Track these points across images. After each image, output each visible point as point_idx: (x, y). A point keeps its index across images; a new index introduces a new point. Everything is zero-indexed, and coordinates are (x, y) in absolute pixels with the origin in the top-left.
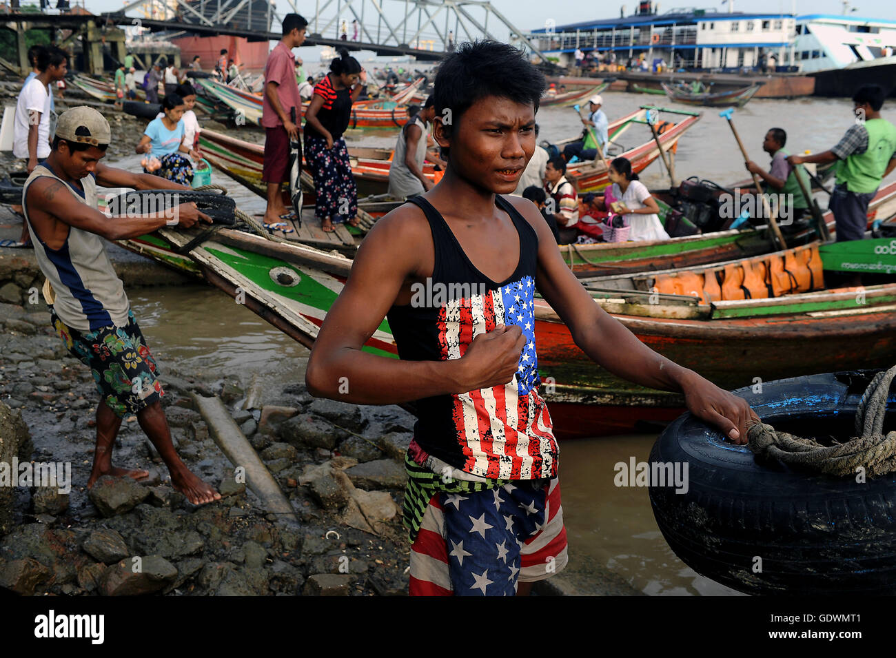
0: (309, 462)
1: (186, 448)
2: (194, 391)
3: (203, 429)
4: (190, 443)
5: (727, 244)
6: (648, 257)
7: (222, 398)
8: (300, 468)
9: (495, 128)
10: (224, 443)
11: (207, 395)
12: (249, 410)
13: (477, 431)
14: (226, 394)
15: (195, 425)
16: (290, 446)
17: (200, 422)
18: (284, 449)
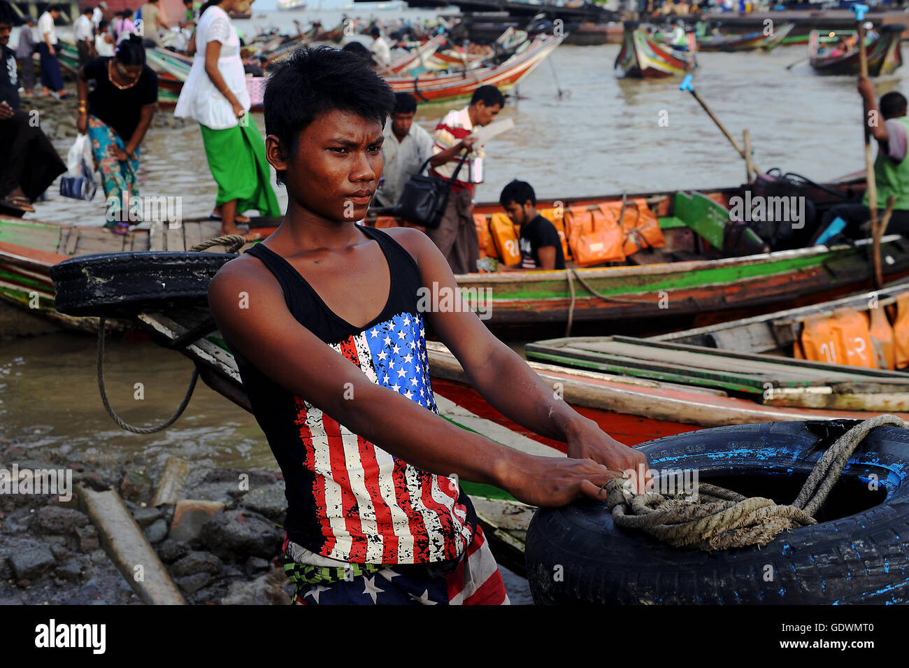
0: (237, 577)
1: (65, 565)
2: (82, 483)
3: (91, 537)
4: (71, 556)
5: (810, 267)
6: (688, 287)
7: (121, 493)
8: (225, 586)
9: (339, 146)
10: (119, 555)
11: (100, 488)
12: (159, 507)
13: (340, 507)
14: (128, 486)
15: (80, 532)
16: (212, 556)
17: (87, 527)
18: (204, 559)
